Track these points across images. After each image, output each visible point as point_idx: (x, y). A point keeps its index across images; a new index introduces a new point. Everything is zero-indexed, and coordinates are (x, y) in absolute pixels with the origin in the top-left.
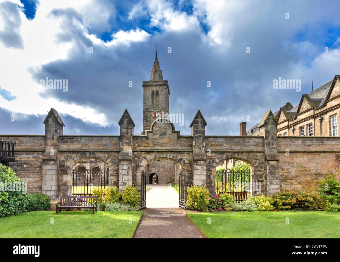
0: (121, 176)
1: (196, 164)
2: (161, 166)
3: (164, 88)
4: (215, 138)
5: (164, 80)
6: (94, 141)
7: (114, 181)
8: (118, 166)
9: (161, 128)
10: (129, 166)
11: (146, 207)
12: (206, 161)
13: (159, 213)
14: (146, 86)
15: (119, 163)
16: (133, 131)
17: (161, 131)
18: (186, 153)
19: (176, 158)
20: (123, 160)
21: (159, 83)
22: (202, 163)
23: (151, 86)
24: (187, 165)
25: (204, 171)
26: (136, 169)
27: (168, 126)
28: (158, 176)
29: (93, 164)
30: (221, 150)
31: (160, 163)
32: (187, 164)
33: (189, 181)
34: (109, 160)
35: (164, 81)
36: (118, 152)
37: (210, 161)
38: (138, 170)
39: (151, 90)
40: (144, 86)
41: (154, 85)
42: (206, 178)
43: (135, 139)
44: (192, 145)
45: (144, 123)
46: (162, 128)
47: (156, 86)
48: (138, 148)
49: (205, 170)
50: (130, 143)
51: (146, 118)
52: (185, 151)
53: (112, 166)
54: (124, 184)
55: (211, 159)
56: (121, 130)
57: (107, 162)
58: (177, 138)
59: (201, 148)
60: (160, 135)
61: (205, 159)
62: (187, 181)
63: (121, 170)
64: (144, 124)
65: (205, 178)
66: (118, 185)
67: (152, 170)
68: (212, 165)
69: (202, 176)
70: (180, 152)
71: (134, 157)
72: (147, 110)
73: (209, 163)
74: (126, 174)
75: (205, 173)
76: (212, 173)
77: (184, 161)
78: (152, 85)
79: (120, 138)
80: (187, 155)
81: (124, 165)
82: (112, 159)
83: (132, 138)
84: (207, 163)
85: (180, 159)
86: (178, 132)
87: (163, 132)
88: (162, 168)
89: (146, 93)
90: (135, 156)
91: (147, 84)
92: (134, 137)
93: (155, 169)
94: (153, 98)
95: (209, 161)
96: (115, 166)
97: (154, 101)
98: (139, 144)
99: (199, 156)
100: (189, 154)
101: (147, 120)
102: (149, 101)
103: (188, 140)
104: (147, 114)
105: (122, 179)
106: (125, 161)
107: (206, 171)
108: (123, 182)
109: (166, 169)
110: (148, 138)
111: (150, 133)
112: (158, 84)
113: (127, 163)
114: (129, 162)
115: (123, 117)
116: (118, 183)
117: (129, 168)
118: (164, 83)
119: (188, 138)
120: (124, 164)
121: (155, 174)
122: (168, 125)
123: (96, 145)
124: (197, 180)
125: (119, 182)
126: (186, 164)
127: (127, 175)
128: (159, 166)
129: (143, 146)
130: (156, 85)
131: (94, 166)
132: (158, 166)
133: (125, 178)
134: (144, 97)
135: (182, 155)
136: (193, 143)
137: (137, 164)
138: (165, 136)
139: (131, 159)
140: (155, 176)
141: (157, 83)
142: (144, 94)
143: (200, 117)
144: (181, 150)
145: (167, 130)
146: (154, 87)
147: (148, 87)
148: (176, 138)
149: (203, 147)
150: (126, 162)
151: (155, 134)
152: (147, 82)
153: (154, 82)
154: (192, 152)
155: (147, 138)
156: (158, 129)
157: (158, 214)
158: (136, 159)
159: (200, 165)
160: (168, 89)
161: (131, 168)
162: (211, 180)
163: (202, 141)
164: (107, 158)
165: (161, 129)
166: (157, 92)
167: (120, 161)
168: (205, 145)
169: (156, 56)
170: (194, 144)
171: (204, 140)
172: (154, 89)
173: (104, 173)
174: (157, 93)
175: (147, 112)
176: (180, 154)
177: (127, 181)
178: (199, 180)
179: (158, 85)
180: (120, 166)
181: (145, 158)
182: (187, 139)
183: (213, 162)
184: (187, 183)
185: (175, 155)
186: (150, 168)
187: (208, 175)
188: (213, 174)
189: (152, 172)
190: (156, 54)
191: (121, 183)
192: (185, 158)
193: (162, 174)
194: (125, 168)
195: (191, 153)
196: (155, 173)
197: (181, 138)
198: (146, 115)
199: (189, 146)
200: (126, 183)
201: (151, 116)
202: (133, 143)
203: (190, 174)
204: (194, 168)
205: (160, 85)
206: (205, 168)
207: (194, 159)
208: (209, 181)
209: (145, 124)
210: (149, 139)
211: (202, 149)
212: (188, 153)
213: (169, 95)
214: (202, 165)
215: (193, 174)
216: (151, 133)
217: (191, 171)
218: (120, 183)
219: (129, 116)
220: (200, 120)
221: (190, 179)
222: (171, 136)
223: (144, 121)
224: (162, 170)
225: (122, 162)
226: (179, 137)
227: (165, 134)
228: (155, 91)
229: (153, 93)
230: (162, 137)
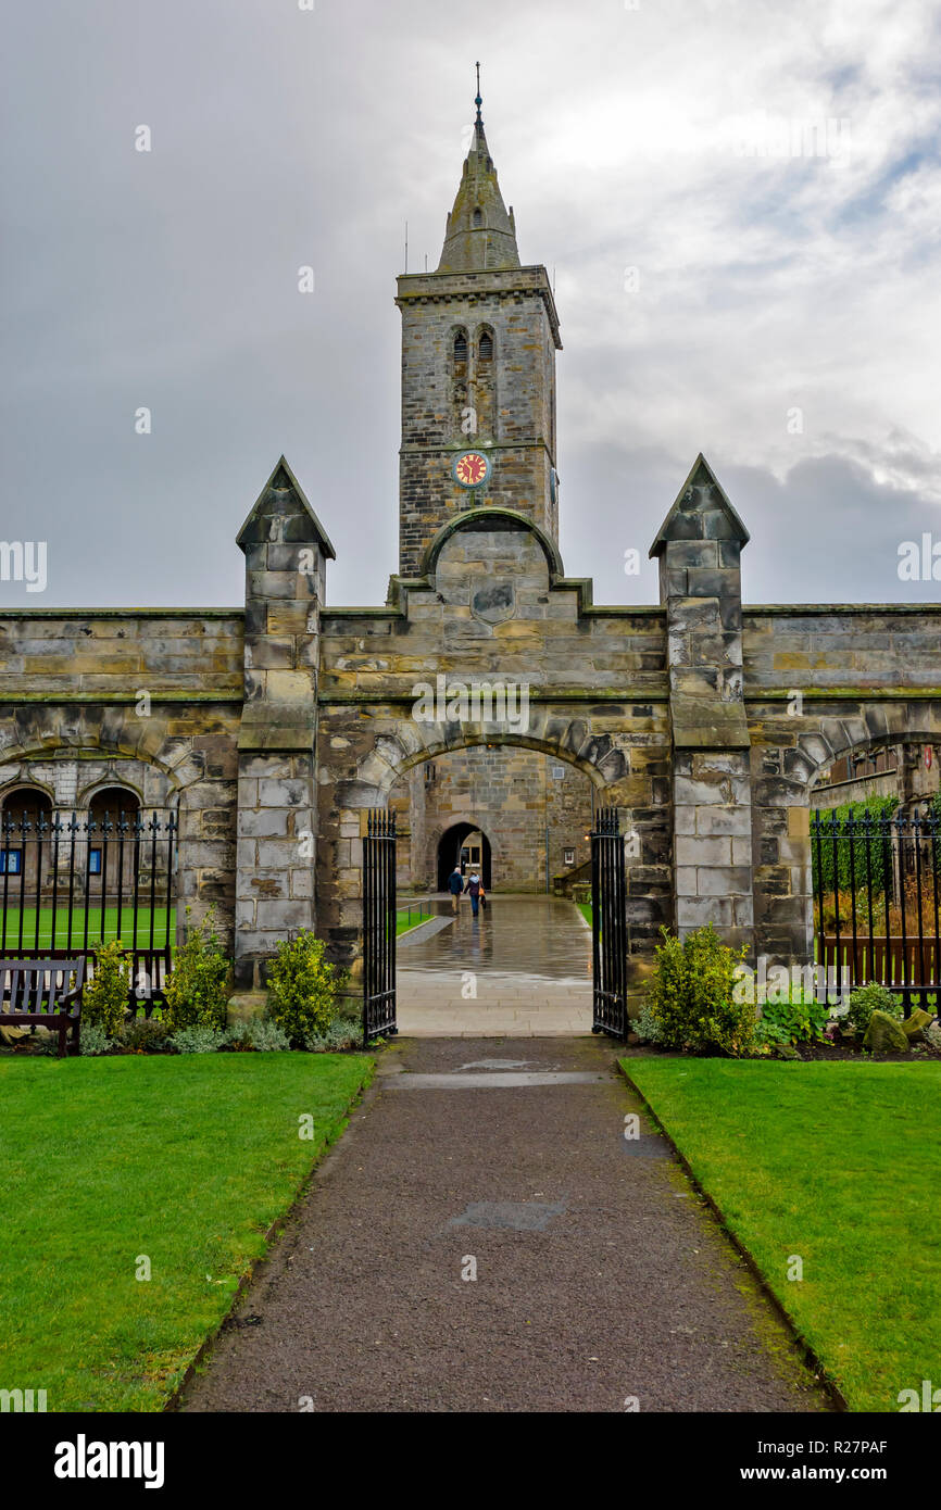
0: (252, 843)
1: (684, 770)
2: (508, 780)
3: (526, 311)
4: (800, 621)
5: (524, 262)
6: (96, 644)
7: (209, 872)
8: (232, 783)
9: (485, 565)
10: (297, 785)
11: (394, 1030)
12: (747, 758)
13: (466, 1066)
14: (418, 299)
15: (236, 772)
16: (323, 582)
17: (483, 579)
18: (629, 709)
19: (571, 739)
20: (263, 753)
21: (496, 284)
22: (725, 768)
23: (449, 302)
24: (638, 781)
25: (737, 813)
26: (339, 802)
27: (525, 554)
28: (493, 841)
29: (96, 773)
30: (840, 687)
31: (506, 762)
32: (639, 771)
33: (648, 873)
34: (181, 751)
35: (525, 270)
36: (235, 707)
37: (773, 756)
38: (350, 808)
39: (447, 326)
40: (406, 300)
41: (466, 295)
42: (750, 858)
43: (334, 627)
44: (663, 662)
45: (403, 520)
46: (491, 563)
47: (479, 297)
48: (351, 683)
49: (741, 808)
50: (302, 648)
51: (418, 490)
52: (624, 694)
53: (200, 786)
54: (269, 890)
55: (782, 744)
56: (250, 580)
57: (169, 760)
58: (575, 620)
59: (716, 680)
60: (479, 604)
61: (742, 743)
62: (637, 875)
63: (248, 809)
64: (404, 525)
65: (743, 855)
66: (233, 897)
67: (455, 808)
68: (784, 776)
69: (726, 842)
70: (593, 700)
71: (325, 732)
72: (422, 441)
73: (770, 769)
74: (282, 831)
75: (742, 824)
76: (783, 826)
77: (620, 753)
78: (454, 296)
79: (246, 623)
80: (636, 718)
81: (269, 783)
82: (198, 747)
83: (313, 624)
84: (757, 764)
85: (595, 741)
86: (582, 589)
87: (494, 590)
88: (514, 791)
89: (417, 343)
90: (331, 730)
91: (423, 290)
92: (325, 618)
93: (473, 800)
94: (462, 372)
95: (767, 754)
96: (218, 787)
97: (465, 389)
98: (352, 657)
99: (708, 725)
100: (648, 713)
101: (423, 504)
102: (433, 387)
103: (641, 632)
104: (425, 467)
105: (257, 863)
106: (272, 760)
107: (748, 813)
108: (262, 878)
109: (539, 801)
110: (411, 624)
111: (417, 595)
112: (491, 289)
113: (284, 770)
114: (294, 762)
115: (264, 506)
116: (233, 887)
117: (294, 798)
118: (526, 282)
119: (638, 621)
120: (269, 773)
121: (475, 829)
122: (524, 549)
123: (110, 668)
124: (697, 867)
125: (238, 881)
126: (631, 775)
127: (281, 839)
128: (500, 783)
129: (380, 670)
130: (477, 294)
131: (101, 783)
132: (492, 777)
133: (271, 855)
134: (404, 365)
135: (607, 721)
136: (671, 650)
137: (345, 772)
138: (503, 613)
139: (308, 744)
140: (472, 842)
141: (481, 282)
142: (405, 350)
143: (706, 501)
144: (599, 693)
145: (519, 577)
146: (465, 305)
147: (431, 307)
148: (572, 617)
149: (728, 674)
150: (279, 760)
151: (446, 597)
152: (422, 278)
153: (465, 279)
154: (665, 701)
155: (401, 623)
156: (465, 568)
157: (460, 1072)
158: (339, 743)
159: (713, 779)
160: (549, 315)
161: (305, 799)
162: (779, 870)
163: (724, 636)
164: (172, 740)
165: (481, 570)
166: (486, 337)
167: (246, 755)
168: (738, 661)
169: (479, 124)
170: (674, 658)
171: (735, 629)
172: (470, 316)
173: (152, 827)
174: (481, 341)
175: (426, 455)
176: (596, 712)
177: (283, 877)
178: (711, 868)
179: (489, 294)
180: (242, 784)
181: (388, 738)
182: (633, 626)
183: (793, 759)
184: (643, 884)
185: (564, 720)
186: (442, 791)
187: (765, 835)
188: (793, 829)
189: (453, 820)
190: (479, 113)
191: (248, 884)
192: (624, 739)
193: (514, 831)
194: (277, 796)
195: (658, 710)
196: (474, 823)
197: (599, 621)
198: (416, 470)
199: (644, 668)
200: (277, 885)
201: (446, 477)
202: (321, 650)
203: (653, 830)
204: (677, 797)
205: (500, 296)
206: (743, 796)
207: (677, 744)
208: (768, 871)
209: (414, 525)
210: (412, 628)
211: (725, 683)
212: (641, 706)
213: (557, 351)
214: (724, 779)
215: (673, 830)
216: (423, 596)
217: (663, 813)
218: (242, 889)
219: (296, 501)
220: (708, 515)
221: (654, 863)
222: (540, 611)
223: (408, 507)
224: (513, 803)
225: (258, 762)
226: (587, 617)
227: (503, 596)
228: (471, 329)
229: (460, 340)
230: (488, 614)
